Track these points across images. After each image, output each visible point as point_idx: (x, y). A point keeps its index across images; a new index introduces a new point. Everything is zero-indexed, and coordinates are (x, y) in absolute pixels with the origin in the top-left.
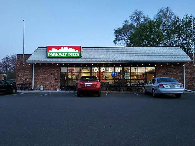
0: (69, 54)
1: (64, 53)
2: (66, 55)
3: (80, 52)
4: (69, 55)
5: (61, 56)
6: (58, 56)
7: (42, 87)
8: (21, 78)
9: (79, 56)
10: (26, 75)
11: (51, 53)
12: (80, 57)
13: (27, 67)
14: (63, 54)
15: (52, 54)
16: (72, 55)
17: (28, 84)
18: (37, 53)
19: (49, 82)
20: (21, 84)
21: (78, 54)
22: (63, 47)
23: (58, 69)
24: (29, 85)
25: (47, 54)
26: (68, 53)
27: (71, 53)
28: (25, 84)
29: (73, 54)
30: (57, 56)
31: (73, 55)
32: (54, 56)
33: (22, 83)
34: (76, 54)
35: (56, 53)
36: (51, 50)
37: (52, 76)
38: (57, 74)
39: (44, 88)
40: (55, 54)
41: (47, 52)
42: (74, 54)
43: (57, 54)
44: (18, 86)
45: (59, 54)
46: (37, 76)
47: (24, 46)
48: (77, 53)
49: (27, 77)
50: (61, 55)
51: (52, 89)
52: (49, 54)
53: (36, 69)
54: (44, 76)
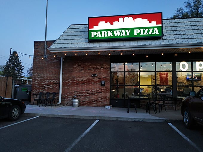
0: (135, 31)
1: (125, 29)
2: (128, 34)
3: (161, 25)
4: (135, 34)
5: (119, 35)
6: (112, 35)
7: (77, 100)
8: (39, 84)
9: (157, 33)
10: (49, 78)
11: (96, 31)
12: (161, 35)
13: (50, 62)
14: (123, 31)
15: (99, 33)
16: (142, 34)
17: (52, 94)
18: (69, 34)
19: (89, 91)
20: (39, 94)
21: (156, 30)
22: (123, 16)
23: (107, 66)
24: (54, 96)
25: (89, 33)
26: (132, 30)
27: (140, 28)
28: (46, 94)
29: (144, 31)
30: (109, 36)
31: (145, 33)
32: (103, 36)
33: (41, 92)
34: (151, 30)
35: (107, 30)
36: (98, 26)
37: (96, 80)
38: (104, 75)
39: (80, 101)
40: (106, 32)
41: (90, 29)
42: (147, 30)
43: (109, 32)
44: (35, 96)
45: (115, 32)
46: (68, 78)
47: (46, 26)
48: (153, 28)
49: (50, 81)
50: (117, 34)
51: (95, 105)
52: (92, 33)
53: (66, 66)
54: (80, 79)
